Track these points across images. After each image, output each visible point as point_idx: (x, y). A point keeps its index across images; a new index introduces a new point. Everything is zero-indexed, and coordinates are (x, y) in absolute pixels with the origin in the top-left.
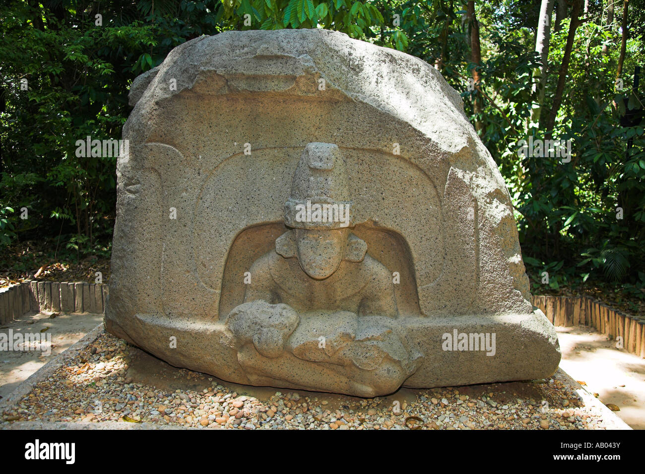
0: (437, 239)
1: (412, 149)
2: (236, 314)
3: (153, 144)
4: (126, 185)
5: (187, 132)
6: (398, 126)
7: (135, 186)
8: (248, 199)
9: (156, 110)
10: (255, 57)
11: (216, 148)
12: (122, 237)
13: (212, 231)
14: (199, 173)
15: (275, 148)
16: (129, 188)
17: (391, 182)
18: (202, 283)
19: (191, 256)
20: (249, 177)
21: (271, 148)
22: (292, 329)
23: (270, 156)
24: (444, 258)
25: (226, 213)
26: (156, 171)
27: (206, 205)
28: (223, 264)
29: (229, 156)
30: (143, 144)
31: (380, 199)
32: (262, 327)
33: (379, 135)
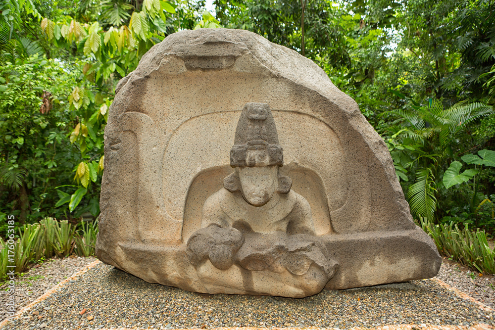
0: (342, 175)
1: (320, 110)
2: (195, 236)
3: (131, 112)
4: (111, 144)
5: (155, 103)
6: (309, 94)
7: (117, 144)
8: (202, 150)
9: (132, 88)
10: (204, 44)
11: (177, 113)
12: (107, 184)
13: (176, 176)
14: (165, 133)
15: (221, 112)
16: (112, 146)
17: (306, 134)
18: (169, 215)
19: (160, 195)
20: (202, 134)
21: (218, 112)
22: (239, 246)
23: (217, 118)
24: (348, 189)
25: (186, 161)
26: (133, 132)
27: (171, 156)
28: (184, 199)
29: (187, 119)
30: (123, 113)
31: (299, 146)
32: (215, 245)
33: (296, 101)
